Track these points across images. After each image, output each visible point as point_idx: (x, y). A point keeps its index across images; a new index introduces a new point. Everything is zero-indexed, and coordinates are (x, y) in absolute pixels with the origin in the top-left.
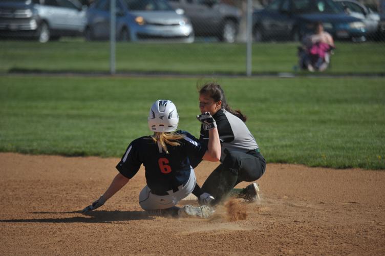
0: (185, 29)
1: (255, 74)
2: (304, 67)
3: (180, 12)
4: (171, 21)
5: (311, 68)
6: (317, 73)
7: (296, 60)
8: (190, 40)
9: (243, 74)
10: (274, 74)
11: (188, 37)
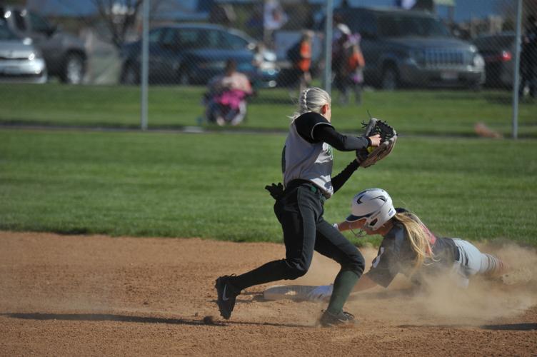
0: (35, 65)
1: (152, 127)
2: (212, 119)
3: (27, 42)
4: (16, 54)
5: (220, 122)
6: (229, 128)
7: (201, 110)
8: (43, 80)
9: (135, 127)
10: (178, 127)
11: (40, 75)
